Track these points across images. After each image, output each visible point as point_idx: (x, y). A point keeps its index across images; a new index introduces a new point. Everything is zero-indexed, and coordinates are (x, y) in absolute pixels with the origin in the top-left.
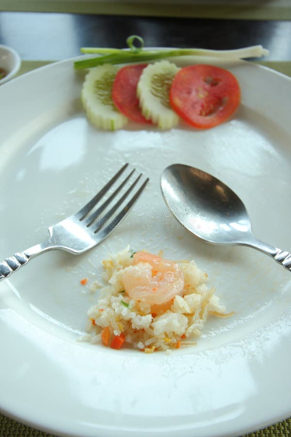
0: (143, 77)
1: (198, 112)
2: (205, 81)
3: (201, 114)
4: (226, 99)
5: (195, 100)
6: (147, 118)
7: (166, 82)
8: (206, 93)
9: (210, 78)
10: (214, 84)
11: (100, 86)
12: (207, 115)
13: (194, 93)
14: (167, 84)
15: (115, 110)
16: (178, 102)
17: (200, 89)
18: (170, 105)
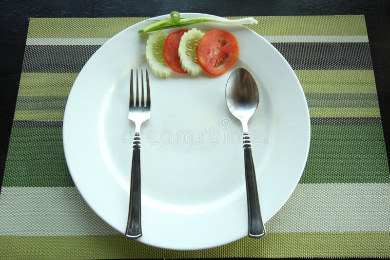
0: (181, 43)
1: (214, 65)
2: (219, 41)
3: (215, 66)
4: (230, 54)
5: (212, 57)
6: (185, 70)
7: (195, 45)
8: (219, 51)
9: (221, 39)
10: (224, 43)
11: (156, 48)
12: (219, 65)
13: (211, 53)
14: (196, 46)
15: (165, 65)
16: (202, 60)
17: (215, 48)
18: (198, 62)
